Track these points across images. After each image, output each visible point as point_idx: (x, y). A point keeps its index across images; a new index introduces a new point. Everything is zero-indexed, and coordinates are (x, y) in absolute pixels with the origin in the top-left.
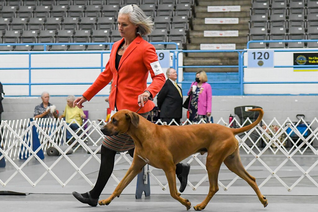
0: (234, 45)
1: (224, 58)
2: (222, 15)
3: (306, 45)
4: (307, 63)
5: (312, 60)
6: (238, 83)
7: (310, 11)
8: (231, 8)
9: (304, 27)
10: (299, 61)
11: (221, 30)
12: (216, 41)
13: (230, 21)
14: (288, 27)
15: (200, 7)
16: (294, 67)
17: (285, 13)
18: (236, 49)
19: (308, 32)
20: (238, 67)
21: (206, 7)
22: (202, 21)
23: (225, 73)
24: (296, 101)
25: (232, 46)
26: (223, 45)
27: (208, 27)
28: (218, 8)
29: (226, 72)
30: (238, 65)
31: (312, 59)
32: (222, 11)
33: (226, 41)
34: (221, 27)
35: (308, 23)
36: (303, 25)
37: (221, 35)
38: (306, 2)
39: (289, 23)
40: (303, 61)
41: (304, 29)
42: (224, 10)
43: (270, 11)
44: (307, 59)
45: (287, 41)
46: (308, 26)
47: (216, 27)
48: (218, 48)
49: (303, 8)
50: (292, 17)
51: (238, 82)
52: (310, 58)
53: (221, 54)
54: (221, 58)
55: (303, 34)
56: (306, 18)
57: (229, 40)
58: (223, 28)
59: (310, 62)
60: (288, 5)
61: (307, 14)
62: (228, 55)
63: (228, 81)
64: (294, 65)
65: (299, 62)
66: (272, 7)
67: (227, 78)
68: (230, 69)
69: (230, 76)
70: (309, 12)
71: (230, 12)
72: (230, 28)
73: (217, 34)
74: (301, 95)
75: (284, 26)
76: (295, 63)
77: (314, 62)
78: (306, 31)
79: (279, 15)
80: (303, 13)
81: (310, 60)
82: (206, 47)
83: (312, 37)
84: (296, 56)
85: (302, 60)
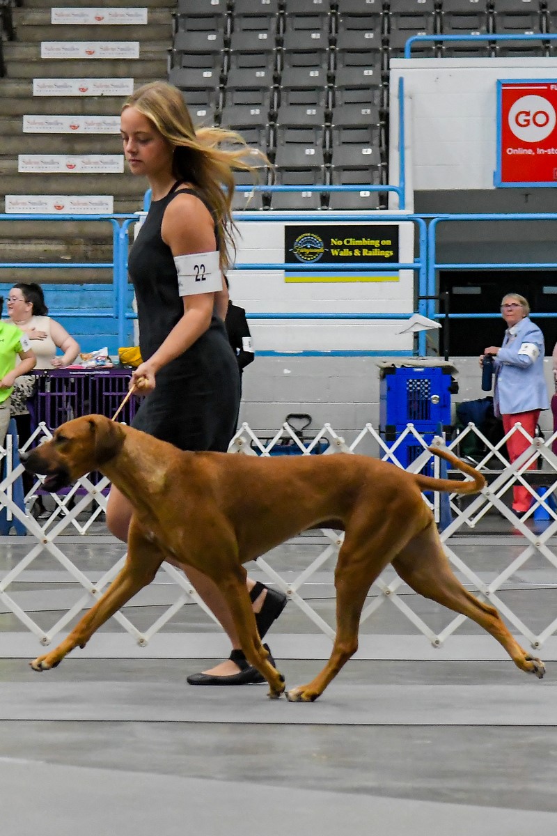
0: (109, 200)
1: (77, 240)
2: (77, 106)
3: (325, 200)
4: (327, 258)
5: (342, 248)
6: (112, 317)
7: (342, 97)
8: (107, 86)
9: (324, 147)
10: (302, 251)
11: (72, 152)
12: (54, 186)
13: (99, 124)
14: (275, 145)
15: (10, 81)
16: (287, 270)
17: (267, 102)
18: (115, 212)
19: (333, 160)
20: (112, 268)
21: (29, 80)
22: (15, 123)
23: (77, 287)
24: (286, 371)
25: (101, 204)
26: (75, 198)
27: (31, 143)
28: (65, 86)
29: (80, 282)
30: (111, 261)
31: (340, 243)
32: (76, 92)
33: (84, 185)
34: (72, 143)
35: (335, 133)
36: (320, 142)
37: (71, 167)
38: (332, 70)
39: (279, 131)
40: (312, 251)
41: (321, 151)
42: (83, 90)
43: (221, 95)
44: (327, 245)
45: (270, 187)
46: (336, 143)
47: (57, 143)
48: (59, 208)
49: (320, 89)
50: (288, 115)
51: (112, 315)
52: (334, 242)
53: (70, 228)
54: (67, 240)
55: (317, 169)
56: (328, 117)
57: (94, 185)
58: (78, 147)
59: (335, 252)
60: (277, 80)
61: (334, 106)
62: (91, 229)
63: (85, 312)
64: (287, 261)
65: (303, 254)
66: (229, 85)
67: (82, 299)
68: (93, 275)
69: (94, 294)
70: (339, 102)
71: (102, 97)
72: (98, 146)
73: (59, 164)
74: (307, 354)
75: (263, 142)
76: (290, 258)
77: (346, 253)
78: (328, 158)
79: (247, 107)
80: (323, 103)
81: (336, 247)
82: (24, 204)
83: (347, 176)
84: (292, 234)
85: (312, 247)
